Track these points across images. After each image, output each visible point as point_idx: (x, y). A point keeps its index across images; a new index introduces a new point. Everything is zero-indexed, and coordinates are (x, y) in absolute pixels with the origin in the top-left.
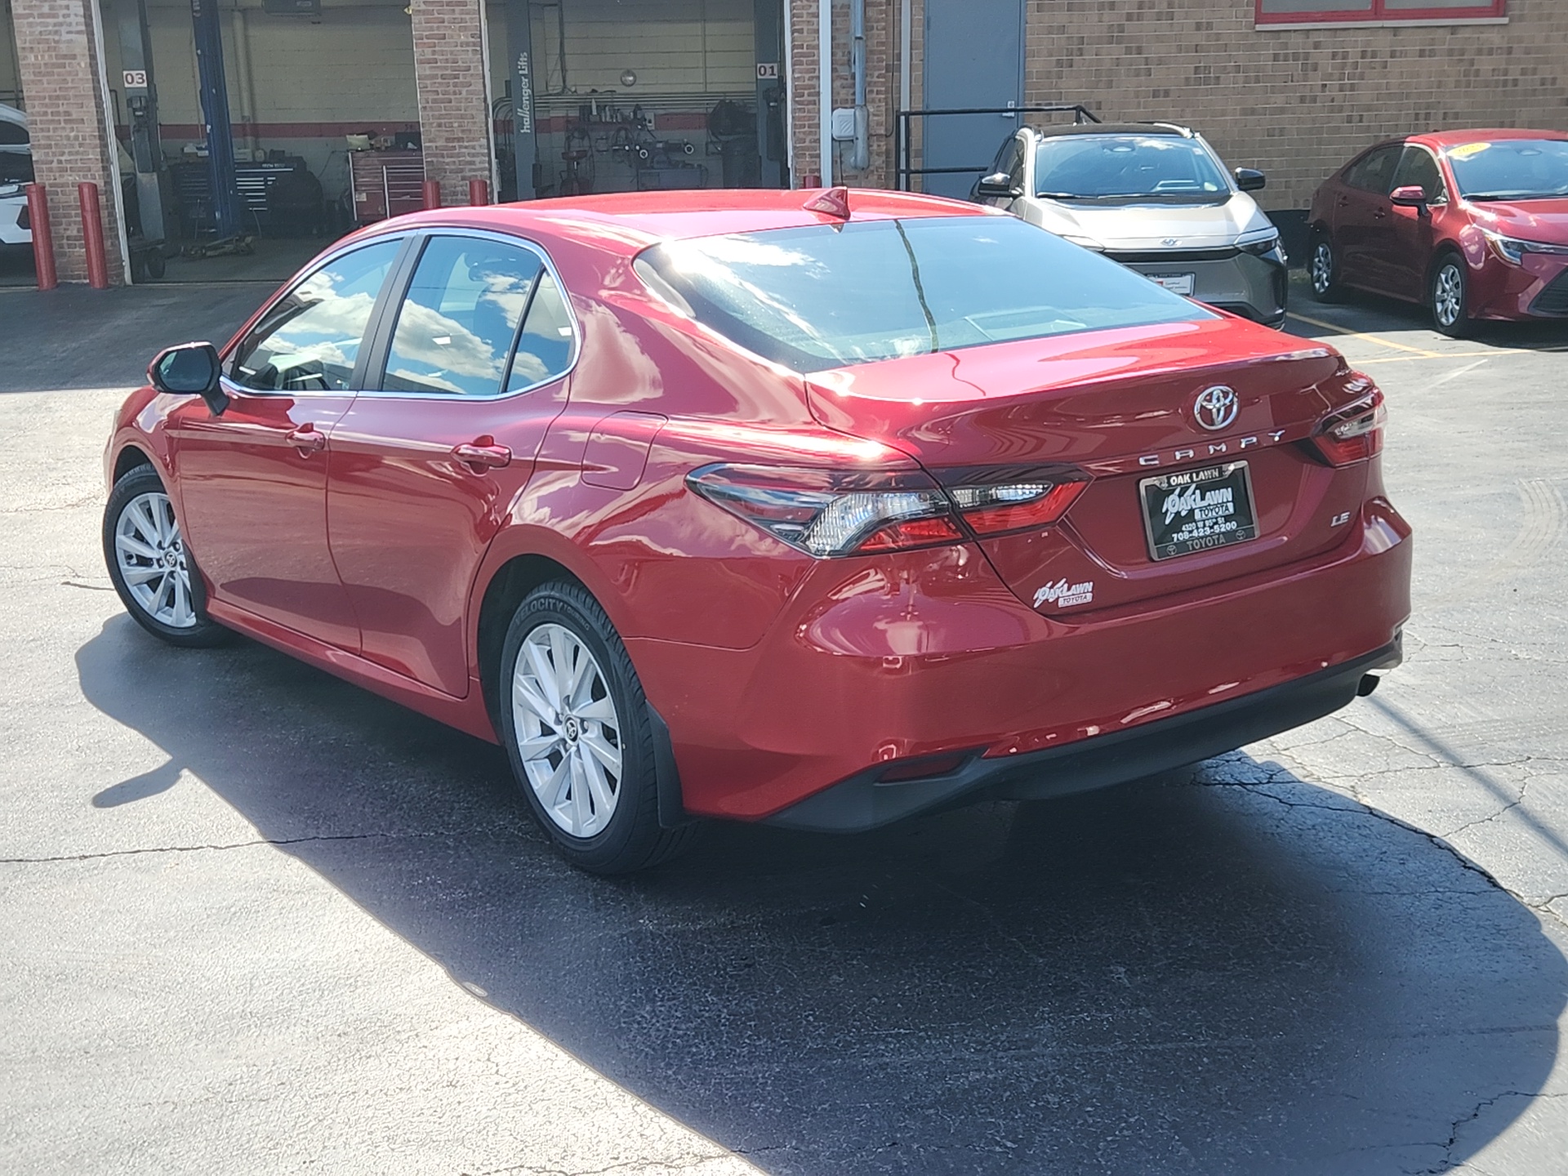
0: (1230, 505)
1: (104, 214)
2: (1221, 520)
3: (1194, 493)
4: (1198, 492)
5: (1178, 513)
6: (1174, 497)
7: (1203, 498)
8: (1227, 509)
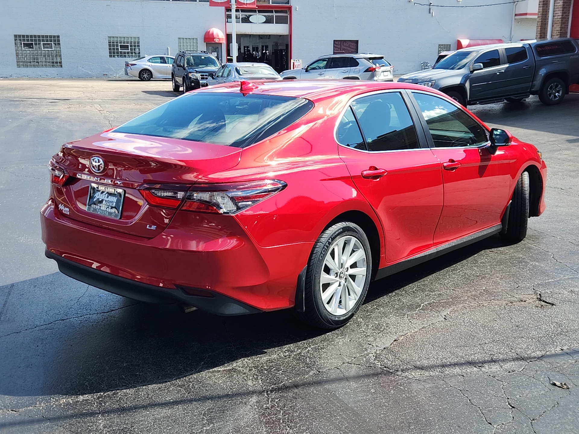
0: (114, 204)
2: (110, 207)
3: (105, 194)
4: (107, 194)
5: (99, 199)
6: (99, 193)
7: (108, 197)
8: (113, 204)
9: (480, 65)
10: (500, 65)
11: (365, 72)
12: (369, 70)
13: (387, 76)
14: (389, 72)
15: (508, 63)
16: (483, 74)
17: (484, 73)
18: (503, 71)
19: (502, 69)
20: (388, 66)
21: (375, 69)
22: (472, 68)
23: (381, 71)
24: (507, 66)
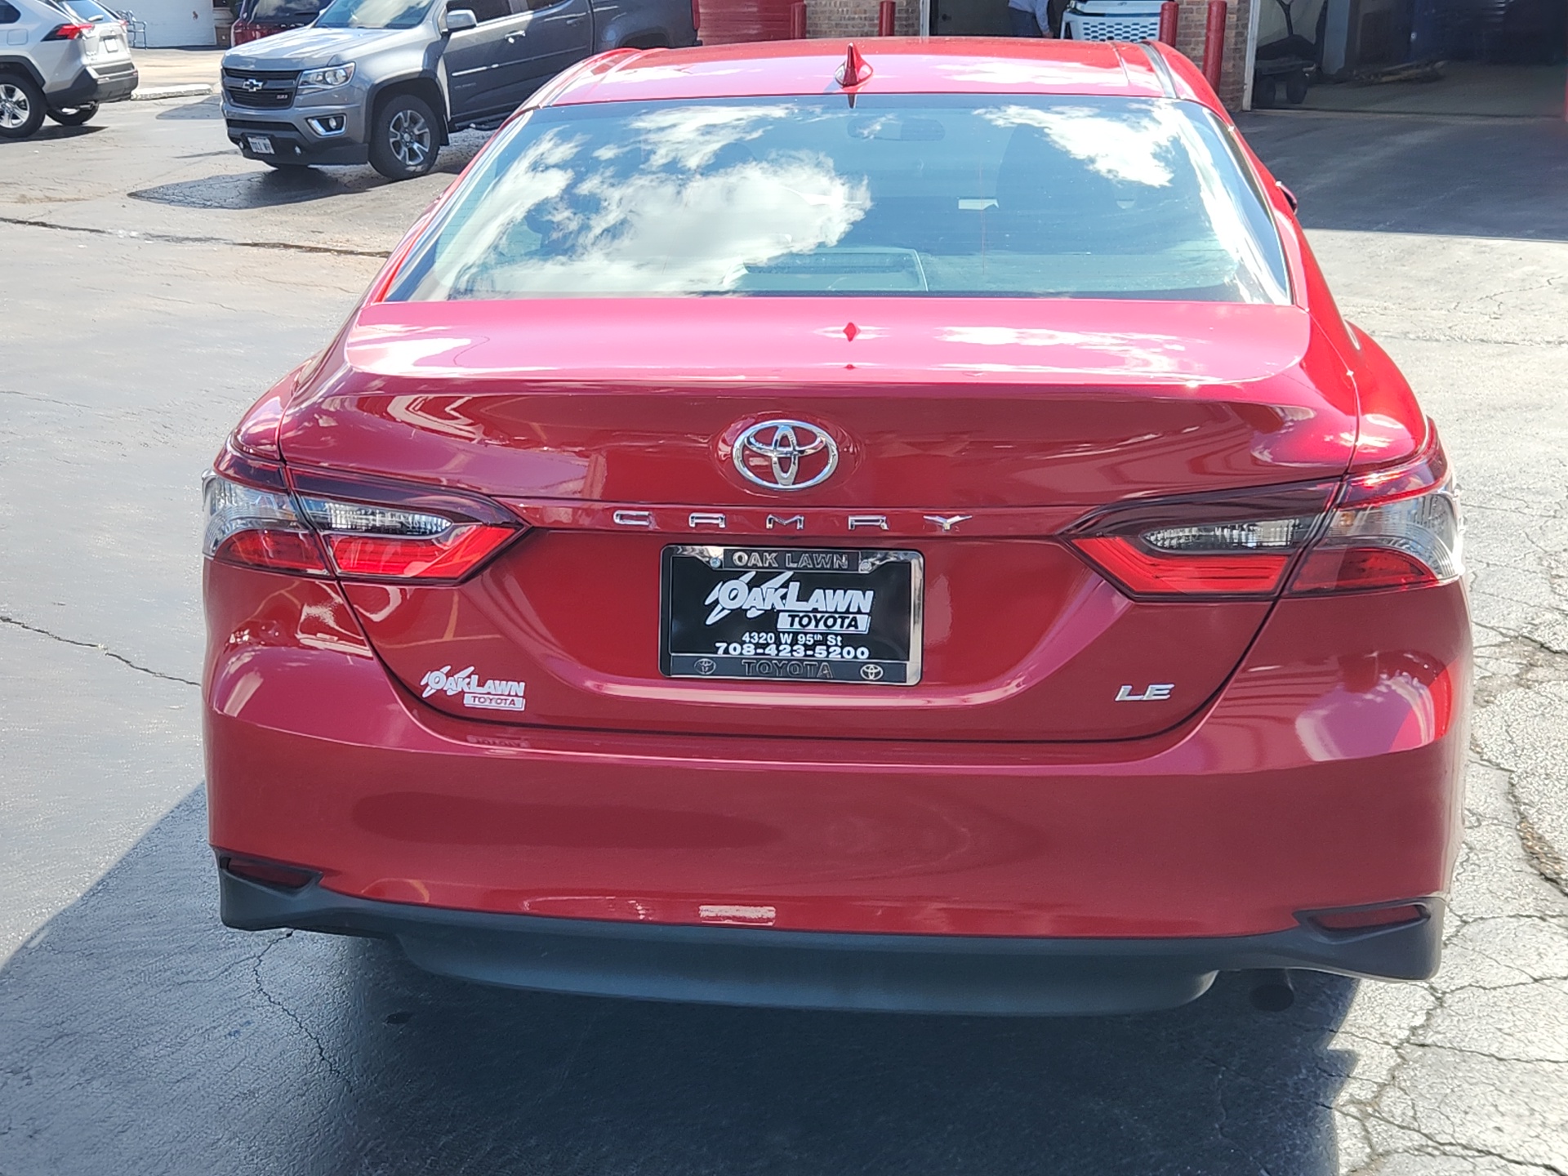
1: (1230, 34)
2: (834, 640)
9: (467, 15)
10: (510, 14)
11: (46, 39)
12: (59, 33)
13: (116, 51)
14: (118, 41)
15: (530, 9)
16: (476, 43)
17: (477, 39)
18: (521, 33)
19: (518, 26)
20: (108, 21)
21: (77, 30)
22: (444, 24)
23: (98, 37)
24: (527, 16)
